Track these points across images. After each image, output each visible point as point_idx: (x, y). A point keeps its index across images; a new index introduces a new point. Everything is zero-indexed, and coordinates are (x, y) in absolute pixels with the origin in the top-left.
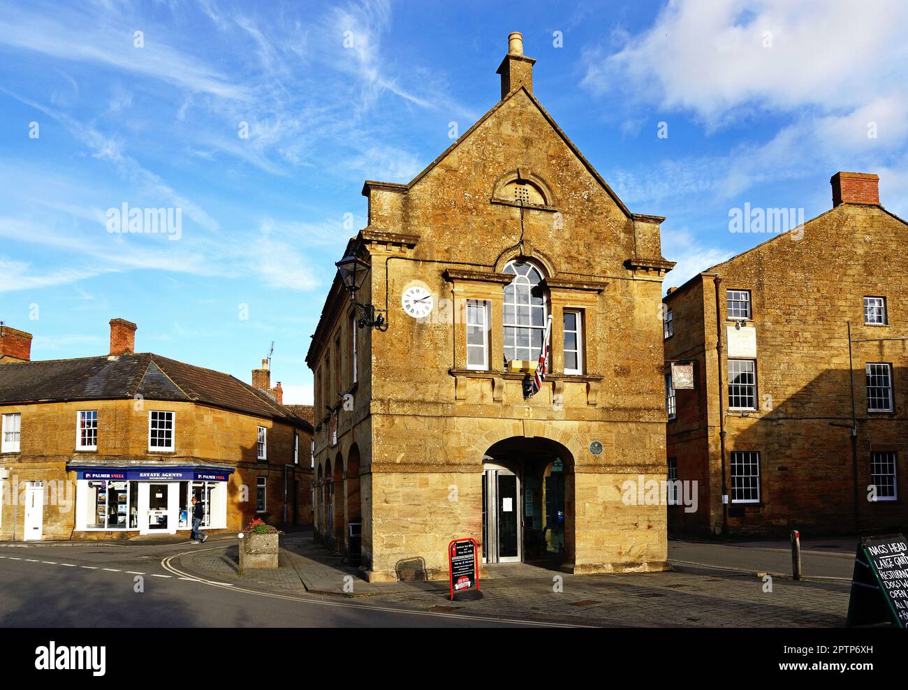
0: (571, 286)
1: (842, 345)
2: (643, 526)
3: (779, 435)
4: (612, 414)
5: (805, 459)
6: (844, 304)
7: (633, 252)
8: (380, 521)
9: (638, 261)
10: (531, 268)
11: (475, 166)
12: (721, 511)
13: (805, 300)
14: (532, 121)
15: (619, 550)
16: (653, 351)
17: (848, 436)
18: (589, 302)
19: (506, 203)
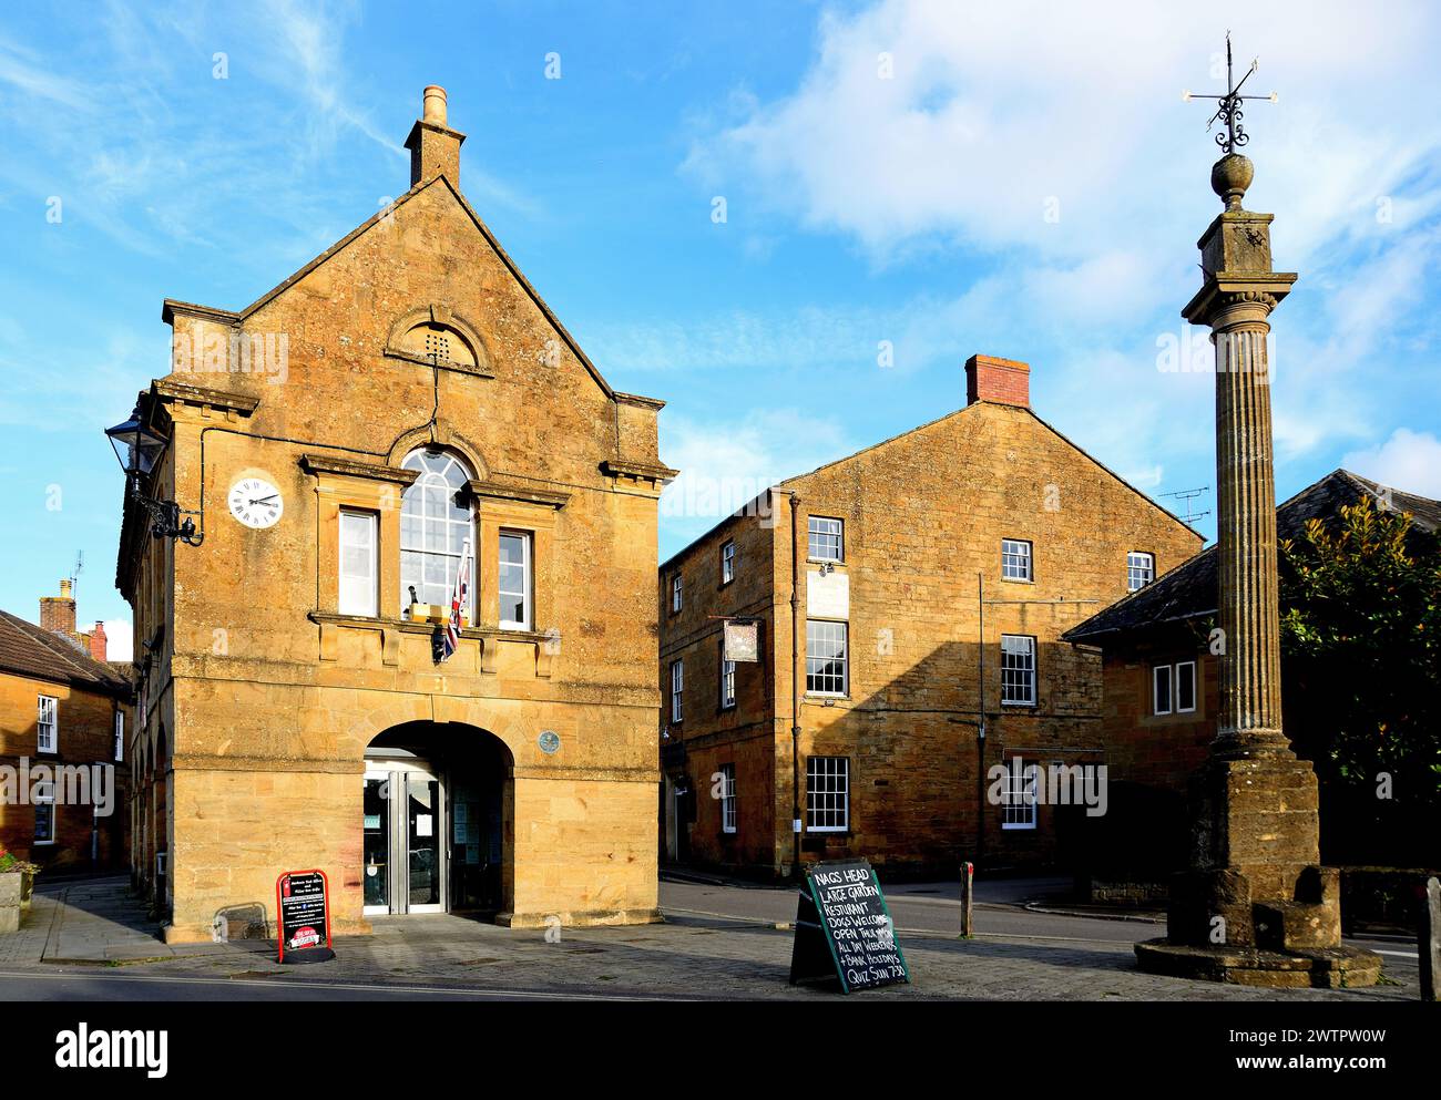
0: (512, 495)
1: (970, 607)
2: (621, 857)
3: (878, 734)
4: (576, 692)
5: (912, 769)
6: (975, 548)
7: (614, 450)
8: (188, 846)
9: (618, 464)
10: (450, 463)
11: (359, 295)
12: (791, 843)
13: (921, 539)
14: (456, 232)
15: (584, 893)
16: (641, 601)
17: (973, 737)
18: (543, 521)
19: (410, 357)
